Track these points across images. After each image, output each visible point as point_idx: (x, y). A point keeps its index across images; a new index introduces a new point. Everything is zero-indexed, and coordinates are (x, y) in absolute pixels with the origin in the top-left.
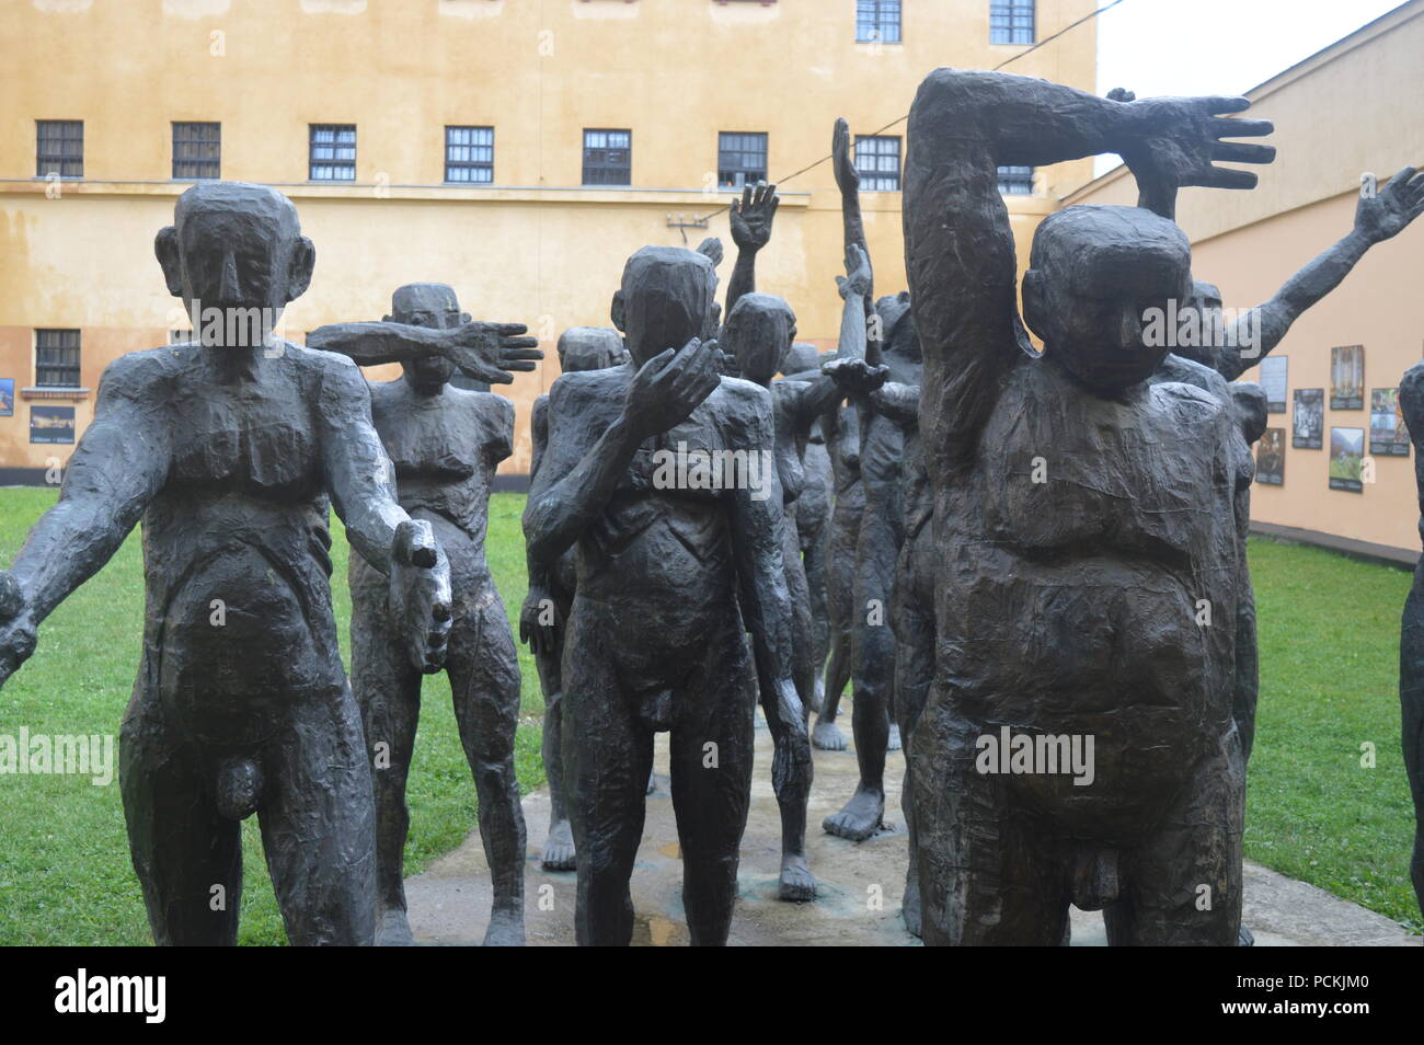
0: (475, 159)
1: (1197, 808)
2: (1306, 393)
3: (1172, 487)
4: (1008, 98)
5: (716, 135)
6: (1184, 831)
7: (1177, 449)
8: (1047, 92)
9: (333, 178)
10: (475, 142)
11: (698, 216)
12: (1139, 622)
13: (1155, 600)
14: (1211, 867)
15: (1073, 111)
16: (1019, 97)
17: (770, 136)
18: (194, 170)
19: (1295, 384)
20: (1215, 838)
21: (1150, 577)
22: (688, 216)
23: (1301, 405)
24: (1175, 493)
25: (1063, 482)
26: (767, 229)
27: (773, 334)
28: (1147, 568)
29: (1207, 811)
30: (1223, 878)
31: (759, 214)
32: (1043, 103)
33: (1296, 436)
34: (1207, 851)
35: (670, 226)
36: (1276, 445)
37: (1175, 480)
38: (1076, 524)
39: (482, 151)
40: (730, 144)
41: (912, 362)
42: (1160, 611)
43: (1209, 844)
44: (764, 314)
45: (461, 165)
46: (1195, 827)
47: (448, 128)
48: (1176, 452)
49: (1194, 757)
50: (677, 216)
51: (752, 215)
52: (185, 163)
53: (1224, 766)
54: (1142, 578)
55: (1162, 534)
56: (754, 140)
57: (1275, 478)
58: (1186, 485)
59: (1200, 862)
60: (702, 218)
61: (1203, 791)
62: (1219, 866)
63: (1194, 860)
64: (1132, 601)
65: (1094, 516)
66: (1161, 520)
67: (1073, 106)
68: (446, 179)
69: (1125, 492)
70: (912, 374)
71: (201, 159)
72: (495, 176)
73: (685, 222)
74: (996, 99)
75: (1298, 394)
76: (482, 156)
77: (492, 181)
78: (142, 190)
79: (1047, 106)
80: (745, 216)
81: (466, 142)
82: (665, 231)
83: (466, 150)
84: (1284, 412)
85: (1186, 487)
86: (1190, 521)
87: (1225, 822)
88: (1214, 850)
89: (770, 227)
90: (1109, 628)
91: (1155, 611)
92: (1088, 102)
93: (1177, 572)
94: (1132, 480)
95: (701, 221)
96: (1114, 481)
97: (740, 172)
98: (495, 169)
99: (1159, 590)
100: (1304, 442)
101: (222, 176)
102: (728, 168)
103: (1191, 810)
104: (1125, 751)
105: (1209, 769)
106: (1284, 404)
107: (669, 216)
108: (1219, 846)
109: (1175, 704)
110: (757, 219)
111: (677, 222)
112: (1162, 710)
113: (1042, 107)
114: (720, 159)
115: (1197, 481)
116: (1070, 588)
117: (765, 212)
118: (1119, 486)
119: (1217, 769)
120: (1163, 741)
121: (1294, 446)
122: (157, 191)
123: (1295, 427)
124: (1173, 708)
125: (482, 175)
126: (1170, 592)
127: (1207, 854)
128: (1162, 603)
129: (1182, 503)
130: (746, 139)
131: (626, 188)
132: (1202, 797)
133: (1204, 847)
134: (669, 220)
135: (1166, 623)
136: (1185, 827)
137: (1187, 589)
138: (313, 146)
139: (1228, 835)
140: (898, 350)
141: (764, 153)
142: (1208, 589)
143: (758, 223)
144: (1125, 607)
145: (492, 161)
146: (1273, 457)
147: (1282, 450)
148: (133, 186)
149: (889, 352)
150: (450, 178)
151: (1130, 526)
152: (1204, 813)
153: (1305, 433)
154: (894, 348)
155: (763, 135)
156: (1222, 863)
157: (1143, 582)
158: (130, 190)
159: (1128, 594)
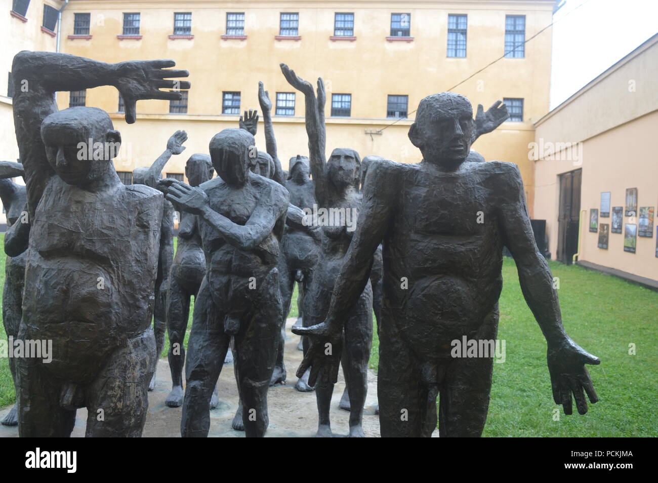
0: (288, 106)
1: (112, 369)
2: (617, 209)
3: (103, 228)
4: (47, 62)
5: (387, 96)
6: (105, 379)
7: (112, 212)
8: (69, 59)
9: (232, 113)
10: (288, 99)
11: (378, 129)
12: (77, 285)
13: (89, 277)
14: (115, 396)
15: (79, 68)
16: (53, 62)
17: (409, 97)
18: (178, 110)
19: (613, 205)
20: (117, 383)
21: (88, 266)
22: (374, 130)
23: (615, 214)
24: (103, 231)
25: (52, 224)
26: (254, 129)
27: (198, 170)
28: (88, 263)
29: (116, 371)
30: (121, 402)
31: (251, 123)
32: (65, 64)
33: (613, 228)
34: (113, 388)
35: (366, 133)
36: (606, 232)
37: (105, 225)
38: (55, 242)
39: (291, 103)
40: (393, 100)
41: (298, 185)
42: (89, 282)
43: (114, 386)
44: (195, 162)
45: (282, 108)
46: (109, 378)
47: (277, 93)
48: (111, 213)
49: (109, 347)
50: (369, 129)
51: (248, 123)
52: (174, 107)
53: (129, 352)
54: (84, 267)
55: (93, 249)
56: (403, 98)
57: (605, 246)
58: (111, 227)
59: (109, 393)
60: (379, 130)
61: (116, 362)
62: (119, 396)
63: (107, 392)
64: (76, 276)
65: (63, 239)
66: (93, 242)
67: (80, 65)
68: (276, 114)
69: (79, 230)
70: (296, 190)
71: (181, 105)
72: (296, 112)
73: (373, 132)
74: (41, 63)
75: (614, 209)
76: (290, 104)
77: (294, 115)
78: (157, 117)
79: (66, 65)
80: (245, 123)
81: (285, 99)
82: (364, 135)
83: (285, 102)
84: (608, 216)
85: (111, 229)
86: (110, 243)
87: (125, 377)
88: (116, 388)
89: (256, 128)
90: (64, 287)
91: (87, 282)
92: (88, 63)
93: (103, 266)
94: (83, 225)
95: (379, 132)
96: (75, 225)
97: (397, 111)
98: (296, 110)
99: (91, 272)
100: (615, 230)
101: (188, 112)
102: (392, 110)
103: (109, 370)
104: (68, 341)
105: (120, 353)
106: (609, 213)
107: (366, 129)
108: (119, 387)
109: (93, 322)
110: (250, 125)
111: (369, 132)
112: (86, 324)
113: (64, 66)
114: (388, 106)
115: (120, 226)
116: (53, 269)
117: (253, 122)
118: (77, 227)
119: (124, 353)
120: (86, 338)
121: (612, 232)
122: (163, 118)
123: (612, 223)
124: (92, 324)
125: (290, 112)
126: (97, 274)
127: (112, 390)
128: (91, 278)
129: (106, 235)
130: (399, 98)
131: (349, 118)
132: (115, 365)
133: (112, 387)
134: (366, 131)
135: (91, 287)
136: (105, 377)
137: (109, 273)
138: (224, 100)
139: (125, 383)
140: (293, 180)
141: (407, 104)
142: (123, 274)
143: (251, 126)
144: (72, 278)
145: (294, 107)
146: (604, 236)
147: (608, 233)
148: (154, 116)
149: (290, 181)
150: (277, 113)
151: (79, 244)
152: (114, 372)
153: (616, 226)
154: (292, 179)
155: (406, 96)
156: (120, 395)
157: (83, 268)
158: (153, 117)
159: (75, 273)
